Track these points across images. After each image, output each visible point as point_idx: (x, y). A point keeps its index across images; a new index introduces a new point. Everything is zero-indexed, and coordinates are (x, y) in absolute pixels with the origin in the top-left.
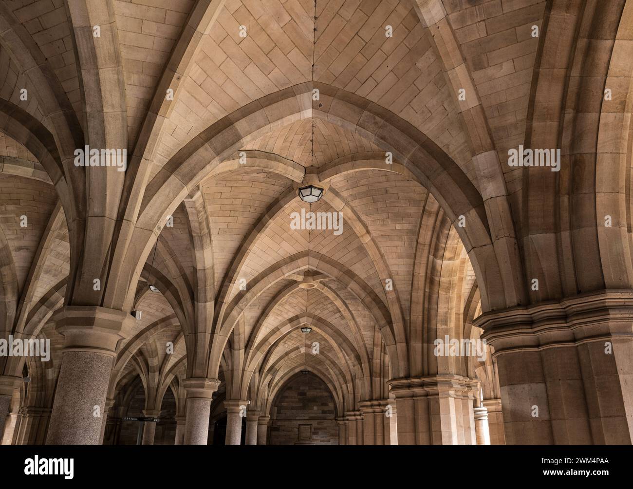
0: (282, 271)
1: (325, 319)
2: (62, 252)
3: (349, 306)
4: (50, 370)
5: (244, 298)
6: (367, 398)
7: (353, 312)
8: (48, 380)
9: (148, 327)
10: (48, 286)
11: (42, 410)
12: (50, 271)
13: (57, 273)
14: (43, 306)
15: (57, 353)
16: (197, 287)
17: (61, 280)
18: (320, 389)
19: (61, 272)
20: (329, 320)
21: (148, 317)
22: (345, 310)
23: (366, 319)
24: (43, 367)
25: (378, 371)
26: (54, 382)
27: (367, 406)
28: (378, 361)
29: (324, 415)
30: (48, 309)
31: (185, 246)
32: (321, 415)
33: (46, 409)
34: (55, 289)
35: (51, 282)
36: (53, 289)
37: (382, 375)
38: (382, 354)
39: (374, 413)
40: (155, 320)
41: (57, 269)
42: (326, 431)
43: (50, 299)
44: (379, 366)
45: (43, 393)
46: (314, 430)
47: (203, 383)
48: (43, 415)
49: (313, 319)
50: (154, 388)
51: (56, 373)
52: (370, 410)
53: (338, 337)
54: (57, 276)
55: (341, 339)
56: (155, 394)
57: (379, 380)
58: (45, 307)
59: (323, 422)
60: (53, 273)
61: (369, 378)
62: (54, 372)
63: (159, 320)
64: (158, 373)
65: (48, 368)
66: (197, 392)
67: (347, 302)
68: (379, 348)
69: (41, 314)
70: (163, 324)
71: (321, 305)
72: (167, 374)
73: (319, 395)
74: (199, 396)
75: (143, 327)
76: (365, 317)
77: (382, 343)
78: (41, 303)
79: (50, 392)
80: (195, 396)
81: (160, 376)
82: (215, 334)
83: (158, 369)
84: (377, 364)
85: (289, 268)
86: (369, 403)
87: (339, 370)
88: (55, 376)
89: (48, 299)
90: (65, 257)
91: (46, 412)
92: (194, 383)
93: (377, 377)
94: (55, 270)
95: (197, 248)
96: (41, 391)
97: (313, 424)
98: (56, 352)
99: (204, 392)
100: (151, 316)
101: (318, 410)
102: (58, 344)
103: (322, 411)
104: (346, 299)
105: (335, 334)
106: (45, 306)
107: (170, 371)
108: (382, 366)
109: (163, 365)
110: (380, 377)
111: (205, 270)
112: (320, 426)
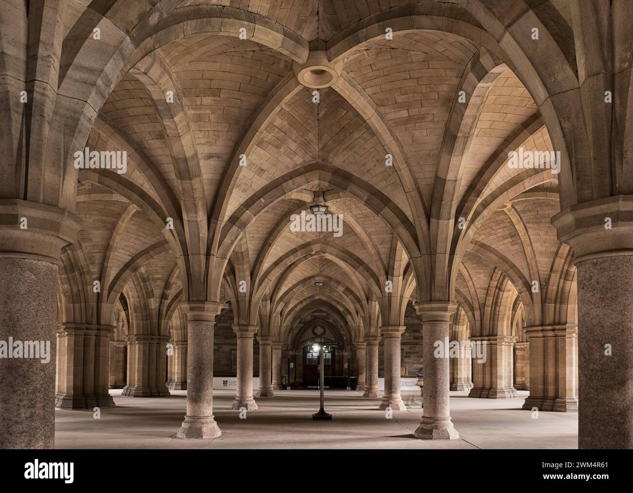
0: (523, 185)
1: (489, 245)
2: (255, 162)
3: (529, 230)
4: (152, 299)
5: (480, 216)
6: (537, 323)
7: (531, 237)
8: (152, 309)
9: (287, 253)
10: (237, 203)
11: (150, 337)
12: (240, 185)
13: (247, 187)
14: (234, 226)
15: (157, 284)
16: (442, 201)
17: (250, 196)
18: (412, 317)
19: (251, 186)
20: (494, 246)
21: (288, 243)
22: (525, 234)
23: (546, 244)
24: (145, 297)
25: (553, 297)
26: (157, 312)
27: (537, 331)
28: (555, 288)
29: (416, 341)
30: (240, 230)
31: (428, 152)
32: (412, 341)
33: (153, 337)
34: (245, 207)
35: (240, 199)
36: (242, 207)
37: (558, 300)
38: (562, 281)
39: (544, 337)
40: (293, 246)
41: (247, 183)
42: (418, 354)
43: (241, 218)
44: (554, 293)
45: (149, 321)
46: (406, 354)
47: (446, 306)
48: (152, 342)
49: (476, 244)
50: (266, 316)
51: (157, 302)
52: (540, 334)
53: (505, 263)
54: (246, 191)
55: (507, 266)
56: (268, 321)
57: (553, 307)
58: (237, 228)
59: (415, 347)
60: (242, 188)
61: (540, 305)
62: (156, 301)
63: (298, 246)
64: (270, 301)
65: (150, 298)
66: (438, 316)
67: (527, 226)
68: (558, 275)
69: (232, 235)
70: (303, 250)
71: (488, 230)
72: (278, 303)
73: (411, 323)
74: (440, 319)
75: (281, 254)
76: (545, 242)
77: (563, 269)
78: (231, 223)
79: (155, 320)
80: (436, 319)
81: (272, 304)
82: (455, 255)
83: (269, 298)
84: (552, 290)
85: (532, 181)
86: (540, 328)
87: (464, 298)
88: (157, 305)
89: (239, 218)
90: (257, 168)
91: (154, 339)
92: (435, 306)
93: (550, 303)
94: (245, 184)
95: (456, 154)
96: (147, 320)
97: (405, 349)
98: (156, 282)
99: (445, 315)
100: (291, 242)
101: (410, 336)
102: (157, 274)
103: (414, 337)
104: (528, 223)
105: (501, 261)
106: (236, 226)
107: (281, 299)
108: (560, 293)
109: (275, 294)
110: (555, 303)
111: (456, 181)
112: (412, 351)
